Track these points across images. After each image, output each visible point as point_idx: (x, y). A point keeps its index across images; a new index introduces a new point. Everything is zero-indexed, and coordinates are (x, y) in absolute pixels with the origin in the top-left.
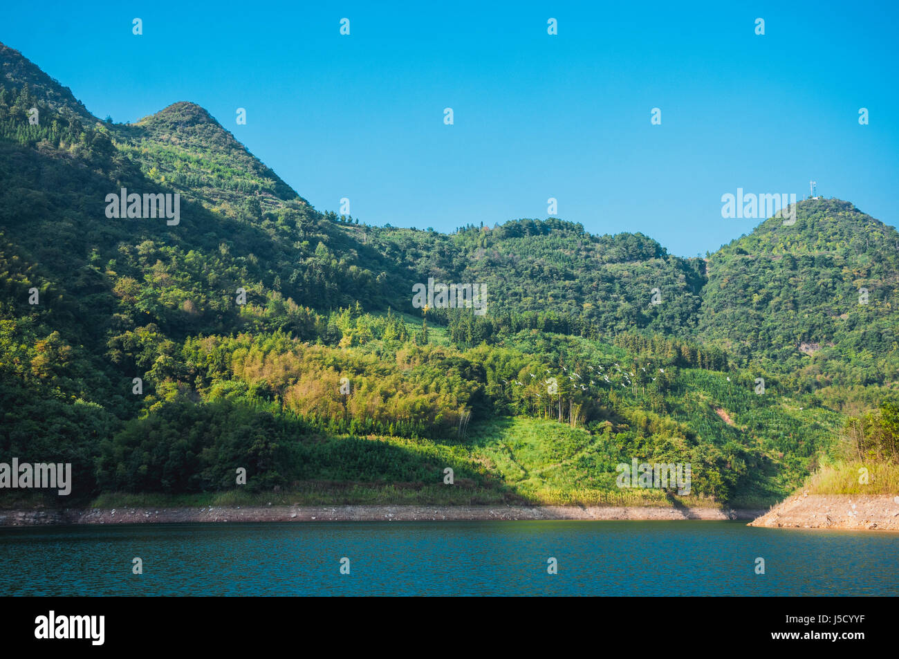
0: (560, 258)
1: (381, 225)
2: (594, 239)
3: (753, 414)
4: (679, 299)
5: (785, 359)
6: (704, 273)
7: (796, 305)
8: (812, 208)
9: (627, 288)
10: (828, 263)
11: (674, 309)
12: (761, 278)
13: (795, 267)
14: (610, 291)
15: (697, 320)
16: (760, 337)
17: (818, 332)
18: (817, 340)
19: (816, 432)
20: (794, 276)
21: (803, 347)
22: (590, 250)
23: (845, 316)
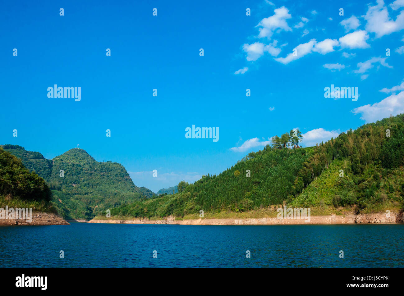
3: (65, 201)
4: (47, 170)
5: (69, 187)
6: (52, 163)
7: (73, 176)
9: (35, 166)
10: (80, 166)
11: (45, 172)
12: (66, 168)
13: (73, 166)
14: (31, 166)
15: (50, 176)
16: (65, 182)
17: (77, 182)
18: (76, 183)
19: (77, 205)
20: (73, 168)
21: (73, 185)
22: (26, 155)
23: (82, 179)
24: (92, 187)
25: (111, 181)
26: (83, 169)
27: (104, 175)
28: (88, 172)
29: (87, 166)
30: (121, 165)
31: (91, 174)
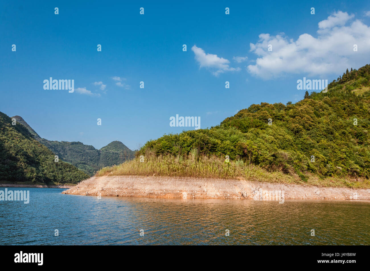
0: (80, 149)
1: (51, 141)
2: (85, 146)
8: (117, 143)
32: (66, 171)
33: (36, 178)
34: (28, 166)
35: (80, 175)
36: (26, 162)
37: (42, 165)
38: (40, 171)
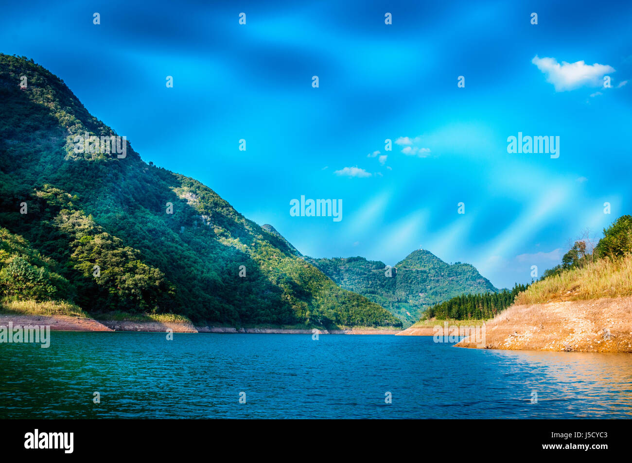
0: (362, 268)
2: (369, 262)
5: (416, 297)
6: (395, 271)
7: (418, 284)
8: (421, 253)
9: (379, 277)
10: (425, 272)
12: (410, 276)
13: (418, 273)
14: (375, 278)
15: (395, 286)
17: (423, 290)
18: (423, 293)
20: (418, 275)
21: (420, 294)
22: (369, 266)
23: (429, 287)
24: (441, 295)
25: (461, 287)
26: (429, 275)
27: (452, 280)
28: (435, 278)
29: (432, 271)
30: (471, 266)
31: (438, 281)
32: (353, 306)
33: (311, 319)
34: (296, 300)
35: (376, 311)
36: (293, 293)
37: (315, 297)
38: (313, 307)
